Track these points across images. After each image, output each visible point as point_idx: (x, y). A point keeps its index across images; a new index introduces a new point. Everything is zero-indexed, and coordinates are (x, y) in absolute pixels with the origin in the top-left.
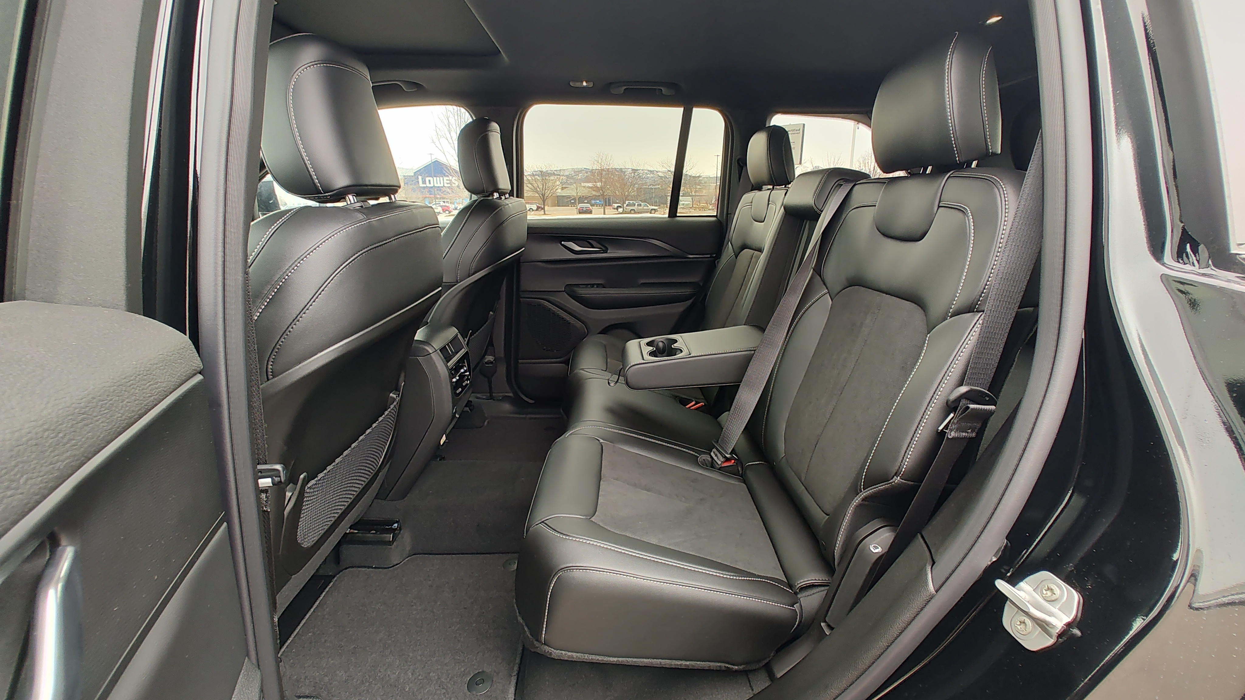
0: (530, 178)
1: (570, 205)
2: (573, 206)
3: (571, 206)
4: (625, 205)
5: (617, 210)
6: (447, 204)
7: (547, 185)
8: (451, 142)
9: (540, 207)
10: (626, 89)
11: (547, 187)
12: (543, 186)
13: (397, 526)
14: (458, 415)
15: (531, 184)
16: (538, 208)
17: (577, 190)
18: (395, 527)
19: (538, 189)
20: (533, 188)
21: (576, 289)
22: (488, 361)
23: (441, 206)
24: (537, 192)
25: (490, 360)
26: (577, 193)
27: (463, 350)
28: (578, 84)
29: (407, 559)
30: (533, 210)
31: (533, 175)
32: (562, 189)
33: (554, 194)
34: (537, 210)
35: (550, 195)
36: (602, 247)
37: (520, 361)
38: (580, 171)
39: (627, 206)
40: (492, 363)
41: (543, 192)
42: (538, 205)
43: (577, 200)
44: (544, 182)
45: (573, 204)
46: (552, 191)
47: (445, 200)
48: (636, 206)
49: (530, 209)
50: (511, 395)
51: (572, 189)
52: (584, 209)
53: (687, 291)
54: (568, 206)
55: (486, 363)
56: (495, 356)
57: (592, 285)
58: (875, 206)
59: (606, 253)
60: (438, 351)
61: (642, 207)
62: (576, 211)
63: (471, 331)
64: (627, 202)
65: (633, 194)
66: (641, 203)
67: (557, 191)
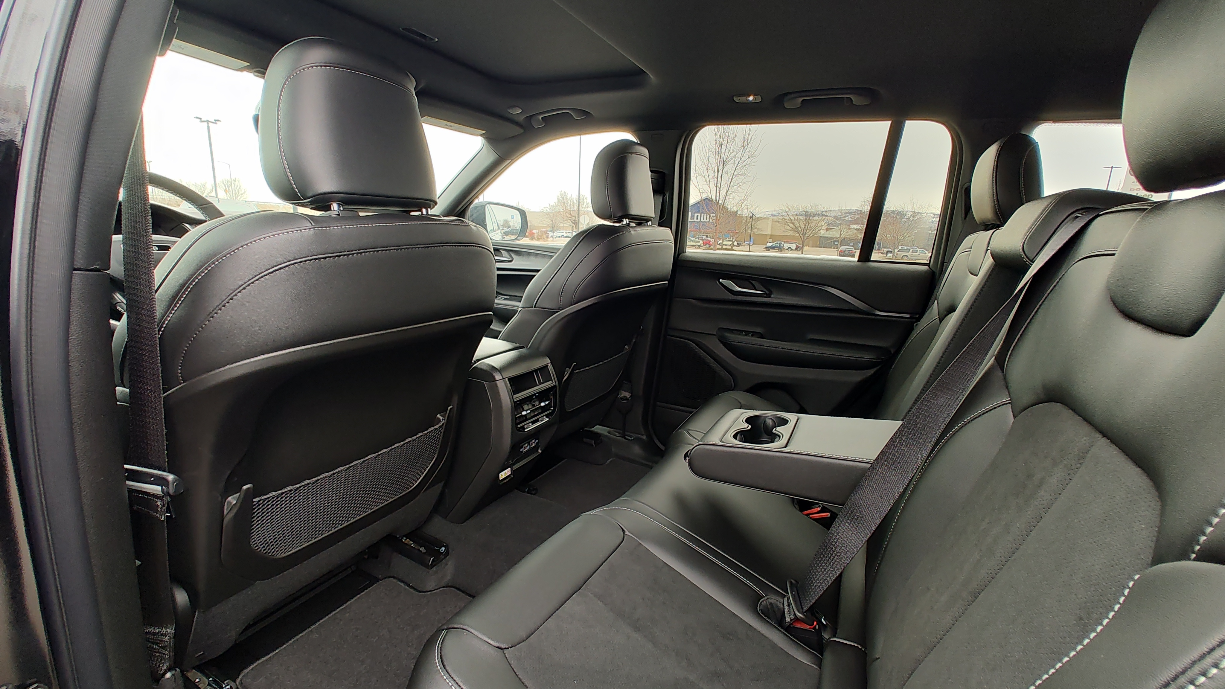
0: (792, 218)
1: (832, 247)
2: (835, 247)
3: (834, 248)
4: (896, 251)
5: (887, 255)
6: (709, 239)
7: (810, 225)
8: (708, 180)
9: (799, 247)
10: (803, 100)
11: (809, 227)
12: (805, 226)
13: (444, 550)
14: (541, 450)
15: (793, 224)
16: (797, 248)
17: (841, 231)
18: (442, 550)
19: (800, 229)
20: (794, 227)
21: (727, 335)
22: (624, 396)
23: (703, 240)
24: (798, 232)
25: (626, 397)
26: (841, 235)
27: (550, 382)
28: (742, 99)
29: (441, 589)
30: (792, 250)
31: (797, 215)
32: (827, 230)
33: (815, 234)
34: (796, 249)
35: (811, 235)
36: (765, 290)
37: (658, 403)
38: (849, 213)
39: (898, 251)
40: (627, 399)
41: (804, 232)
42: (797, 244)
43: (840, 242)
44: (807, 223)
45: (836, 247)
46: (814, 232)
47: (708, 235)
48: (910, 253)
49: (789, 248)
50: (644, 437)
51: (836, 231)
52: (846, 252)
53: (869, 357)
54: (831, 248)
55: (622, 398)
56: (632, 393)
57: (747, 333)
58: (1114, 255)
59: (770, 297)
60: (507, 379)
61: (918, 253)
62: (836, 253)
63: (575, 363)
64: (900, 248)
65: (909, 238)
66: (918, 249)
67: (821, 231)
